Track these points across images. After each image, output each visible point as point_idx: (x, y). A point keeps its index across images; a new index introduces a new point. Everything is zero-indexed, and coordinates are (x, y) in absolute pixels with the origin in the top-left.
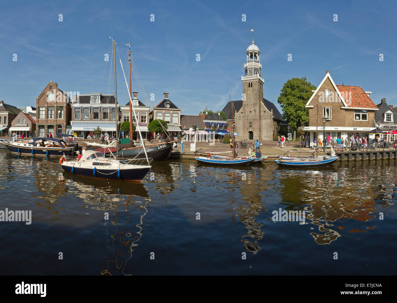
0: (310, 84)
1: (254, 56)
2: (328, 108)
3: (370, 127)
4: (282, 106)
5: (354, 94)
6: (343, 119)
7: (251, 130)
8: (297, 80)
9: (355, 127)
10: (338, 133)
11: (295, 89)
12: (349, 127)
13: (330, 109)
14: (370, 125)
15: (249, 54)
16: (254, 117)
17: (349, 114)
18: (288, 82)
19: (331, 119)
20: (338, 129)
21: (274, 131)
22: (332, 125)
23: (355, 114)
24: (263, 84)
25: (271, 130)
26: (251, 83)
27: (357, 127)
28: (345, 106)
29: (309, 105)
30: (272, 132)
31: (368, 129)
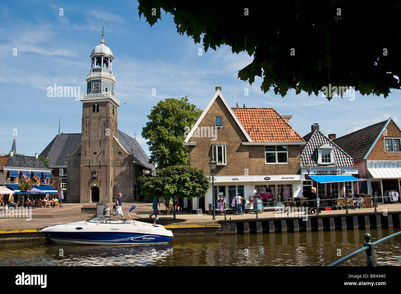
0: (194, 106)
1: (104, 63)
2: (220, 146)
3: (293, 174)
4: (149, 143)
5: (264, 121)
6: (246, 163)
7: (95, 185)
8: (173, 100)
9: (267, 175)
10: (239, 187)
11: (171, 116)
12: (256, 175)
13: (224, 147)
14: (292, 171)
15: (95, 58)
16: (102, 162)
17: (256, 154)
18: (159, 105)
19: (226, 164)
20: (238, 179)
21: (135, 185)
22: (227, 174)
23: (266, 153)
24: (118, 107)
25: (130, 184)
26: (96, 105)
27: (272, 174)
28: (247, 141)
29: (189, 141)
30: (132, 187)
31: (290, 178)
